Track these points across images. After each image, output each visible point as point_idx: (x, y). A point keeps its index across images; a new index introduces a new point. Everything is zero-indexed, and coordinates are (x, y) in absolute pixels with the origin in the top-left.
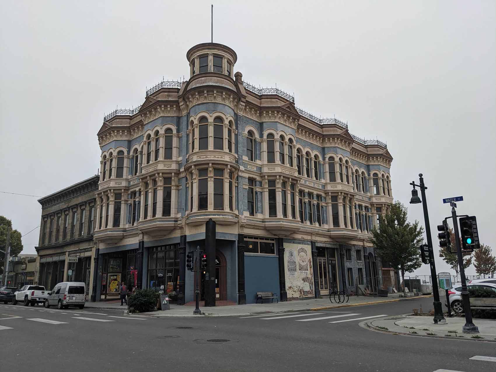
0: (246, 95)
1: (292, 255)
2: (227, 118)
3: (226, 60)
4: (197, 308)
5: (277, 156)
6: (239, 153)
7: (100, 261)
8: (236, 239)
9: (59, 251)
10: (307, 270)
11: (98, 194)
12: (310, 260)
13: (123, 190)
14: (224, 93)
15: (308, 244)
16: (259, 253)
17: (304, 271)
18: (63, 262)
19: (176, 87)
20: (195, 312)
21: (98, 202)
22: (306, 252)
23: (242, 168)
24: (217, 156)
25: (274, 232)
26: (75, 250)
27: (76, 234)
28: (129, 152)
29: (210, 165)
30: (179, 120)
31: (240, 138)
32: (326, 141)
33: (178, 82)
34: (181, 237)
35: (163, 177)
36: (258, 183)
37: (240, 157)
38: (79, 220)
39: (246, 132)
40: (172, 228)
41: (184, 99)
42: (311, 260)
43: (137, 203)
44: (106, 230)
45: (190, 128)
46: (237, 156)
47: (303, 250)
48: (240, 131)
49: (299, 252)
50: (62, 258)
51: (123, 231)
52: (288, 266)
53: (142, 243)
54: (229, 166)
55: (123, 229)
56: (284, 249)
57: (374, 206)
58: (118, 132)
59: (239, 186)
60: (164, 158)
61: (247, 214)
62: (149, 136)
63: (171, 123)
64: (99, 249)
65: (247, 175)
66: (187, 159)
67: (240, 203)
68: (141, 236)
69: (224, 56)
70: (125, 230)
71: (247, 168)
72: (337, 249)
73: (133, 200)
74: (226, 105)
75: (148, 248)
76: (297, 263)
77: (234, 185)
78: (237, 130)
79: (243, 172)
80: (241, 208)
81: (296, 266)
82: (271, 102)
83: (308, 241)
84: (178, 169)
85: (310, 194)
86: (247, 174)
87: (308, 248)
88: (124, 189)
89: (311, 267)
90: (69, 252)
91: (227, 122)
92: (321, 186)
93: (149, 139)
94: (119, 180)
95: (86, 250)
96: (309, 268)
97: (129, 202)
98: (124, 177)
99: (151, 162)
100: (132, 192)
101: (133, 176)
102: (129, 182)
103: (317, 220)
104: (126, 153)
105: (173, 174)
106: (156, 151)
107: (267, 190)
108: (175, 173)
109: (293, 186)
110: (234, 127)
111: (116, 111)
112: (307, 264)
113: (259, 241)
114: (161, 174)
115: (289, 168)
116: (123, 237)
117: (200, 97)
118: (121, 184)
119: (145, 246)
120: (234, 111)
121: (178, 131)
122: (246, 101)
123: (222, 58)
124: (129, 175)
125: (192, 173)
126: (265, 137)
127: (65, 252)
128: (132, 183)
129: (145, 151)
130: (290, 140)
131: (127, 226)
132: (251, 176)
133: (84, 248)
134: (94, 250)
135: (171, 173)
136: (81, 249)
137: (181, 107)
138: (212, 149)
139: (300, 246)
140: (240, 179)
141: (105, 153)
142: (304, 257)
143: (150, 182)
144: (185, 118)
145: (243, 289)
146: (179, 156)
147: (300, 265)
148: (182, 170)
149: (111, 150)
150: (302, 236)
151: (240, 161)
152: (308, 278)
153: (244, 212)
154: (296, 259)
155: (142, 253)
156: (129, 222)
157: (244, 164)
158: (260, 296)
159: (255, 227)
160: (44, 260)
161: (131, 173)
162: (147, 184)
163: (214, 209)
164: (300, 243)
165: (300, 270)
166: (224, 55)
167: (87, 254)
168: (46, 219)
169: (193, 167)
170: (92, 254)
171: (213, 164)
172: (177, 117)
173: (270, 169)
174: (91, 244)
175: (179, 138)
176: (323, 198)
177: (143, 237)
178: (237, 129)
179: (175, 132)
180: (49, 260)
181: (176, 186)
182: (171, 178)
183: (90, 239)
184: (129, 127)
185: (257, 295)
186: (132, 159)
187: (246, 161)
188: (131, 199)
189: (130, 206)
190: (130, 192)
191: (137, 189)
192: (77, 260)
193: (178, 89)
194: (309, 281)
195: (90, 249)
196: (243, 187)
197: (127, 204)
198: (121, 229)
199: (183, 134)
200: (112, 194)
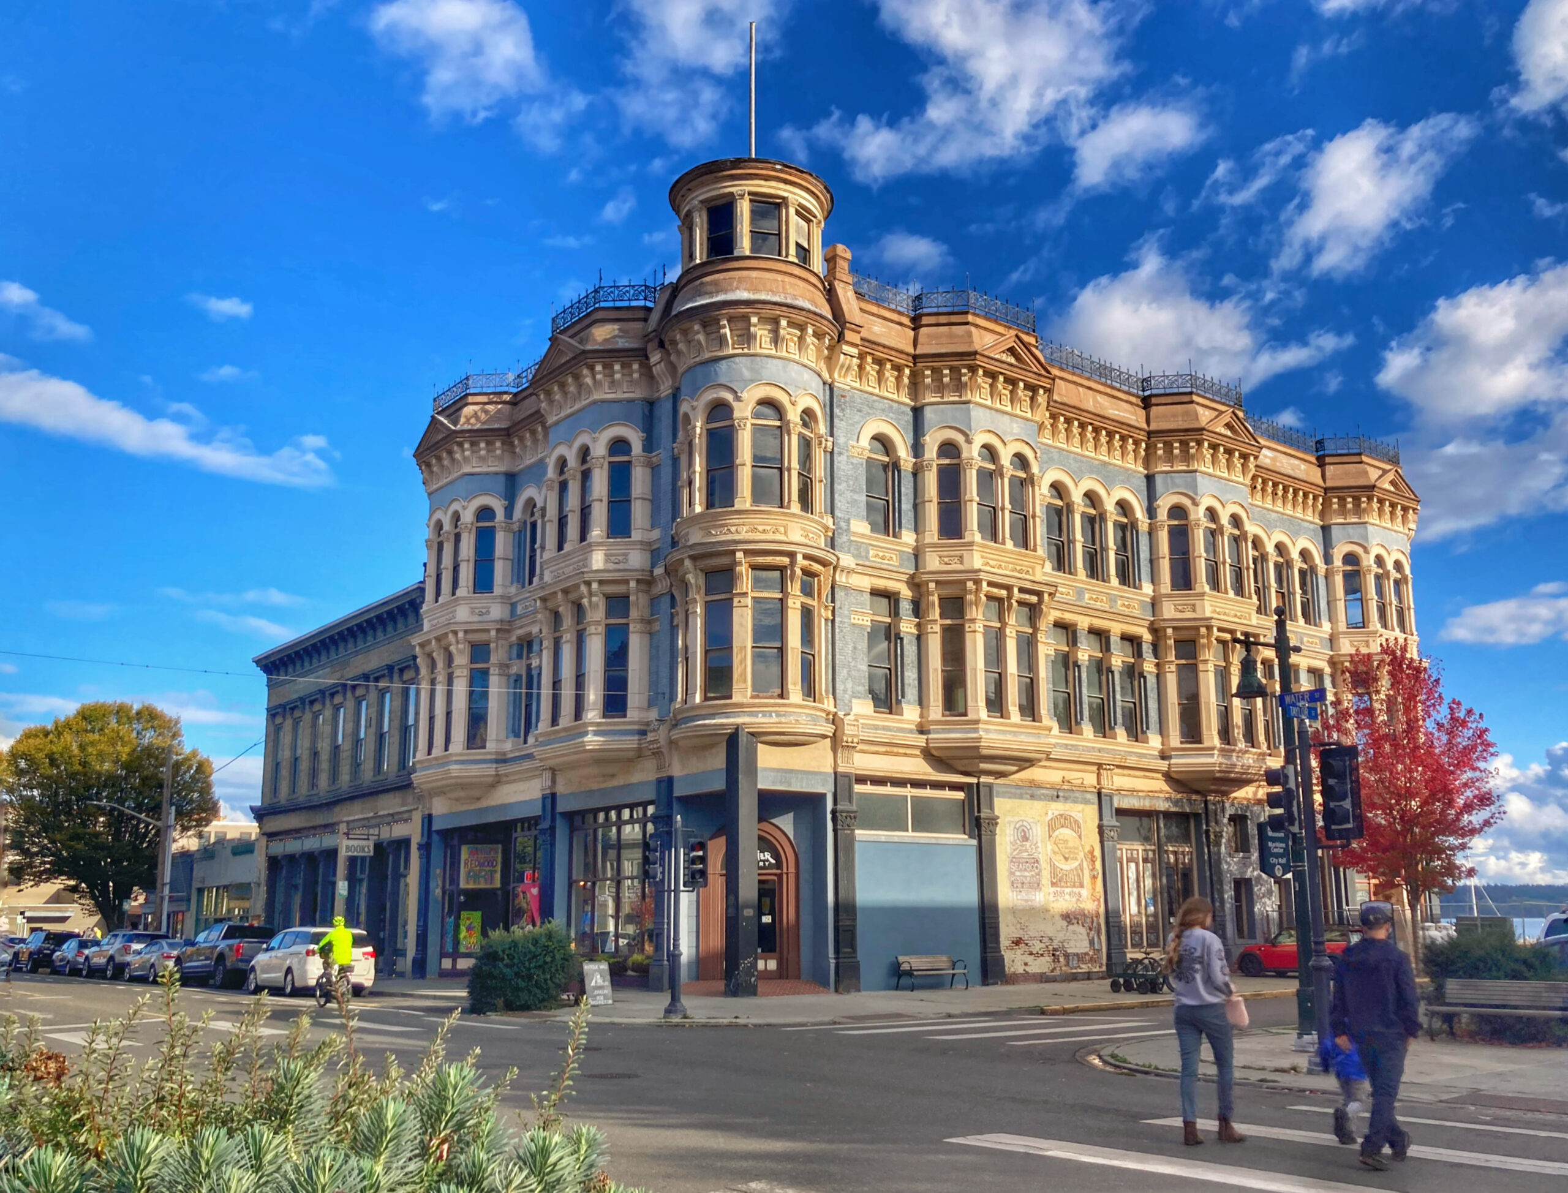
0: (863, 319)
1: (1025, 838)
2: (795, 404)
3: (792, 211)
4: (674, 999)
5: (972, 514)
6: (838, 513)
7: (437, 853)
8: (827, 789)
9: (320, 819)
10: (1082, 886)
11: (422, 645)
12: (1092, 852)
13: (493, 633)
14: (784, 324)
15: (1086, 802)
16: (910, 833)
17: (1067, 890)
18: (332, 853)
19: (641, 303)
20: (668, 1011)
21: (424, 671)
22: (1079, 827)
23: (847, 560)
24: (760, 528)
26: (364, 819)
27: (368, 766)
28: (509, 511)
29: (739, 555)
30: (651, 411)
31: (841, 461)
33: (647, 287)
34: (659, 781)
35: (604, 595)
36: (904, 606)
37: (843, 524)
38: (374, 722)
39: (865, 441)
40: (631, 754)
41: (661, 345)
42: (1098, 853)
43: (535, 673)
44: (444, 762)
45: (681, 437)
46: (829, 521)
47: (1065, 820)
48: (841, 440)
49: (1051, 828)
50: (328, 841)
51: (497, 761)
52: (1012, 873)
53: (551, 799)
54: (800, 557)
55: (497, 753)
56: (998, 817)
58: (476, 448)
59: (837, 619)
60: (605, 534)
61: (865, 707)
62: (562, 463)
63: (626, 419)
64: (430, 816)
65: (866, 583)
66: (673, 538)
67: (842, 673)
68: (547, 776)
69: (784, 198)
70: (502, 760)
71: (867, 558)
72: (1197, 816)
73: (524, 662)
74: (790, 360)
75: (569, 816)
76: (1044, 865)
77: (822, 614)
78: (831, 439)
79: (850, 571)
80: (845, 691)
81: (1038, 874)
82: (951, 336)
83: (1083, 789)
84: (647, 567)
85: (1100, 635)
86: (867, 578)
87: (1087, 815)
89: (1094, 877)
90: (348, 822)
91: (794, 414)
92: (1138, 605)
93: (562, 472)
94: (482, 601)
95: (394, 818)
96: (1087, 879)
97: (514, 670)
98: (498, 590)
99: (567, 547)
100: (519, 638)
101: (523, 587)
102: (513, 606)
103: (1121, 721)
104: (500, 515)
105: (633, 584)
106: (582, 510)
107: (938, 628)
108: (638, 581)
109: (1033, 612)
110: (822, 428)
111: (467, 378)
112: (1081, 865)
113: (909, 792)
114: (595, 586)
115: (1012, 553)
116: (497, 782)
117: (706, 340)
118: (488, 612)
119: (561, 808)
120: (819, 376)
121: (649, 446)
122: (862, 339)
123: (778, 205)
124: (512, 583)
125: (686, 586)
126: (930, 452)
127: (338, 823)
128: (519, 610)
129: (552, 512)
130: (1021, 461)
131: (508, 746)
132: (881, 584)
133: (391, 812)
134: (417, 817)
135: (627, 582)
136: (381, 813)
137: (653, 368)
138: (748, 506)
139: (1057, 808)
140: (840, 595)
141: (439, 515)
142: (1070, 844)
143: (566, 611)
144: (668, 405)
145: (852, 945)
146: (653, 527)
147: (1053, 867)
148: (659, 571)
149: (455, 506)
150: (1061, 773)
151: (840, 540)
152: (1082, 910)
153: (854, 700)
154: (1040, 850)
155: (552, 829)
156: (513, 732)
157: (858, 550)
158: (905, 967)
159: (891, 748)
160: (280, 848)
161: (518, 578)
162: (556, 616)
163: (753, 696)
164: (1054, 798)
165: (1053, 884)
166: (785, 194)
167: (399, 831)
168: (279, 720)
169: (687, 562)
170: (412, 830)
171: (746, 552)
172: (644, 400)
173: (946, 560)
174: (410, 799)
175: (654, 469)
176: (1144, 645)
177: (554, 781)
178: (832, 435)
179: (637, 447)
180: (293, 846)
181: (642, 621)
182: (628, 597)
183: (403, 785)
184: (507, 429)
185: (899, 965)
186: (520, 531)
187: (863, 536)
188: (517, 661)
189: (516, 681)
190: (514, 639)
191: (535, 630)
192: (372, 848)
193: (646, 308)
194: (1088, 920)
195: (405, 816)
196: (853, 621)
197: (509, 676)
198: (489, 753)
199: (661, 455)
200: (461, 646)
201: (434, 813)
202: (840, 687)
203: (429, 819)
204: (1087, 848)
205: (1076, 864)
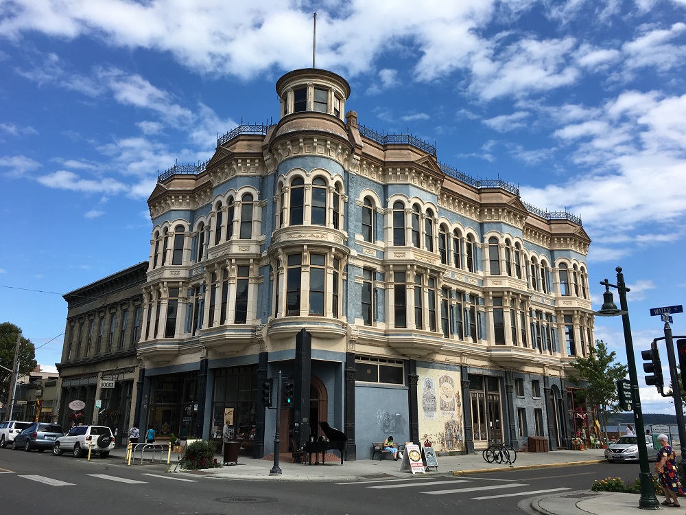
0: (363, 144)
1: (430, 387)
2: (332, 179)
3: (333, 93)
4: (276, 465)
5: (409, 235)
6: (350, 230)
7: (146, 387)
8: (343, 360)
9: (88, 371)
10: (454, 410)
11: (146, 288)
12: (458, 394)
13: (181, 283)
14: (329, 142)
15: (455, 370)
16: (379, 383)
17: (448, 412)
18: (94, 387)
19: (261, 133)
20: (273, 472)
21: (146, 301)
22: (453, 382)
23: (354, 253)
24: (315, 235)
25: (403, 351)
26: (111, 370)
27: (115, 346)
28: (191, 227)
29: (305, 247)
30: (263, 181)
31: (352, 208)
32: (486, 213)
33: (263, 126)
34: (261, 354)
35: (237, 265)
36: (378, 275)
37: (352, 236)
38: (119, 325)
39: (362, 199)
40: (248, 342)
41: (270, 151)
42: (460, 394)
43: (200, 302)
44: (155, 342)
45: (278, 192)
46: (346, 234)
47: (446, 379)
48: (352, 197)
49: (441, 382)
50: (92, 381)
51: (179, 344)
52: (424, 403)
53: (204, 362)
54: (333, 249)
55: (179, 340)
56: (418, 376)
57: (561, 314)
58: (177, 199)
59: (349, 280)
60: (239, 237)
61: (360, 322)
62: (220, 204)
63: (252, 185)
64: (144, 369)
65: (361, 264)
66: (272, 239)
67: (350, 306)
68: (204, 351)
69: (330, 88)
70: (182, 343)
71: (362, 253)
72: (501, 378)
73: (195, 297)
74: (331, 159)
75: (214, 371)
76: (438, 399)
77: (341, 278)
78: (347, 196)
79: (354, 258)
80: (351, 314)
81: (435, 404)
82: (400, 154)
83: (455, 364)
84: (259, 253)
85: (460, 294)
86: (361, 262)
87: (456, 376)
88: (183, 282)
89: (459, 406)
90: (103, 372)
91: (332, 184)
92: (477, 281)
93: (219, 208)
94: (176, 268)
95: (126, 370)
96: (456, 407)
97: (190, 301)
98: (184, 264)
99: (221, 243)
100: (193, 286)
101: (196, 262)
102: (191, 271)
103: (469, 333)
104: (187, 229)
105: (251, 260)
106: (228, 226)
107: (393, 286)
108: (254, 259)
109: (433, 280)
110: (343, 191)
111: (175, 167)
112: (453, 400)
113: (378, 364)
114: (233, 261)
115: (426, 253)
116: (179, 353)
117: (292, 148)
118: (179, 274)
119: (210, 366)
120: (343, 167)
121: (261, 197)
122: (362, 153)
123: (327, 91)
124: (191, 261)
125: (278, 261)
126: (391, 206)
127: (98, 373)
128: (194, 273)
129: (213, 227)
130: (429, 211)
131: (185, 336)
132: (368, 264)
133: (124, 367)
134: (137, 370)
135: (249, 259)
136: (120, 368)
137: (266, 162)
138: (309, 224)
139: (443, 373)
140: (350, 269)
141: (157, 229)
142: (449, 390)
143: (219, 273)
144: (272, 178)
145: (352, 436)
146: (262, 234)
147: (442, 400)
148: (264, 254)
149: (166, 225)
150: (446, 357)
151: (351, 243)
152: (454, 421)
153: (355, 319)
154: (436, 392)
155: (205, 376)
156: (188, 330)
157: (357, 247)
158: (377, 448)
159: (371, 343)
160: (68, 384)
161: (194, 258)
162: (214, 276)
163: (309, 315)
164: (442, 368)
165: (442, 409)
166: (330, 86)
167: (128, 376)
168: (72, 324)
169: (280, 250)
170: (135, 376)
171: (308, 246)
172: (260, 176)
173: (397, 255)
174: (134, 361)
175: (263, 207)
176: (479, 299)
177: (207, 354)
179: (256, 198)
180: (75, 383)
181: (255, 278)
182: (249, 267)
183: (132, 354)
184: (192, 191)
185: (374, 447)
186: (196, 237)
187: (361, 242)
188: (192, 297)
189: (190, 306)
190: (190, 286)
191: (201, 282)
192: (114, 385)
193: (262, 135)
194: (457, 426)
195: (132, 369)
196: (355, 281)
197: (186, 304)
198: (176, 340)
199: (268, 201)
200: (165, 289)
201: (146, 368)
202: (349, 312)
203: (142, 371)
204: (456, 392)
205: (451, 399)
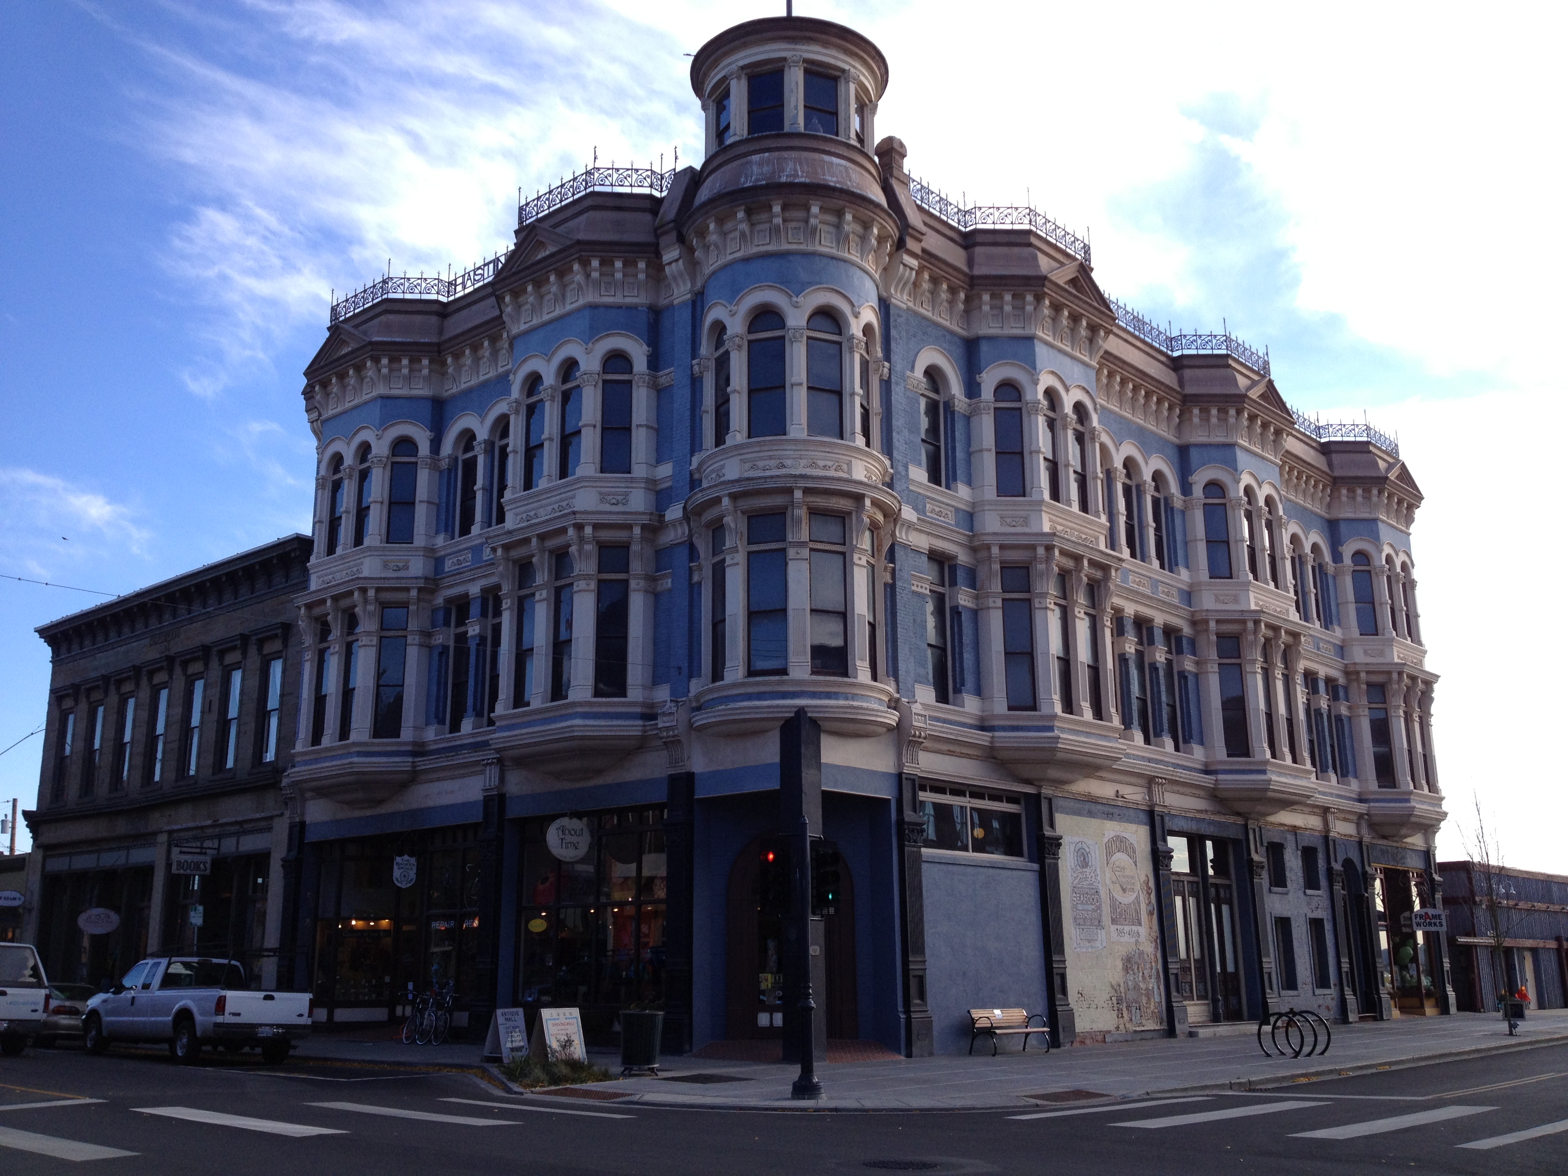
0: (924, 229)
1: (1085, 864)
2: (857, 317)
3: (852, 88)
4: (807, 1071)
5: (1037, 470)
6: (895, 454)
7: (306, 873)
8: (890, 794)
9: (122, 827)
10: (1140, 924)
11: (309, 606)
12: (1150, 883)
13: (414, 593)
14: (848, 216)
15: (1140, 822)
16: (970, 853)
17: (1127, 928)
18: (146, 872)
19: (646, 191)
20: (798, 1091)
21: (307, 639)
22: (1134, 852)
23: (908, 512)
25: (1027, 771)
26: (197, 828)
28: (436, 445)
29: (798, 494)
30: (657, 321)
31: (899, 396)
33: (653, 172)
34: (673, 778)
35: (598, 542)
36: (961, 575)
37: (901, 469)
38: (215, 706)
39: (919, 373)
40: (634, 744)
41: (681, 239)
43: (471, 644)
44: (343, 750)
45: (705, 349)
46: (887, 463)
47: (1121, 844)
48: (899, 368)
49: (1109, 854)
50: (139, 856)
51: (414, 754)
52: (1075, 906)
53: (495, 801)
54: (868, 502)
55: (414, 743)
56: (1060, 838)
57: (1358, 679)
58: (395, 366)
59: (899, 584)
60: (599, 467)
61: (926, 694)
62: (534, 381)
63: (628, 330)
64: (303, 824)
65: (923, 542)
66: (691, 475)
67: (904, 650)
68: (495, 771)
69: (844, 71)
70: (419, 750)
71: (924, 513)
72: (1237, 842)
73: (453, 630)
74: (851, 263)
75: (523, 823)
76: (1104, 896)
77: (880, 577)
78: (887, 364)
79: (910, 526)
80: (908, 672)
81: (1099, 908)
82: (1011, 258)
83: (1137, 807)
84: (655, 510)
85: (1142, 625)
86: (923, 537)
87: (1143, 837)
88: (420, 590)
89: (1150, 913)
90: (170, 833)
91: (856, 329)
93: (533, 392)
94: (398, 553)
95: (243, 828)
96: (1142, 916)
97: (439, 639)
98: (420, 540)
99: (541, 484)
100: (449, 601)
101: (453, 538)
102: (439, 561)
104: (424, 449)
105: (637, 531)
106: (564, 438)
107: (999, 603)
108: (644, 527)
109: (1094, 591)
110: (879, 353)
111: (384, 282)
113: (968, 802)
114: (588, 530)
115: (1075, 516)
116: (413, 778)
117: (752, 232)
118: (406, 567)
119: (512, 813)
120: (878, 287)
121: (654, 363)
123: (837, 79)
124: (437, 532)
126: (987, 392)
127: (154, 834)
128: (449, 565)
130: (1080, 409)
131: (430, 734)
132: (939, 544)
133: (240, 819)
134: (282, 828)
135: (629, 527)
136: (221, 821)
137: (667, 268)
138: (804, 435)
139: (1112, 828)
140: (899, 553)
141: (336, 449)
142: (1127, 873)
143: (542, 562)
144: (686, 315)
145: (923, 995)
146: (659, 461)
147: (1113, 901)
148: (674, 513)
149: (365, 436)
150: (1117, 786)
151: (901, 485)
152: (1142, 953)
153: (917, 686)
154: (1099, 878)
155: (500, 840)
156: (437, 717)
157: (915, 500)
160: (58, 865)
161: (447, 525)
162: (526, 569)
163: (815, 673)
164: (1109, 816)
165: (1114, 921)
166: (847, 67)
167: (250, 844)
168: (68, 703)
169: (726, 501)
170: (275, 842)
171: (807, 491)
172: (649, 307)
173: (1008, 520)
174: (272, 802)
175: (661, 393)
176: (1184, 642)
177: (502, 779)
178: (889, 361)
179: (640, 364)
180: (83, 862)
181: (647, 577)
182: (628, 548)
183: (262, 785)
184: (439, 345)
185: (973, 1021)
186: (449, 470)
187: (921, 485)
188: (444, 629)
189: (441, 654)
190: (440, 601)
191: (478, 587)
192: (208, 866)
193: (651, 197)
194: (1148, 966)
195: (263, 824)
196: (914, 588)
197: (430, 648)
198: (405, 744)
199: (665, 377)
200: (371, 608)
201: (308, 819)
202: (902, 666)
203: (299, 829)
204: (1143, 878)
205: (1135, 895)
